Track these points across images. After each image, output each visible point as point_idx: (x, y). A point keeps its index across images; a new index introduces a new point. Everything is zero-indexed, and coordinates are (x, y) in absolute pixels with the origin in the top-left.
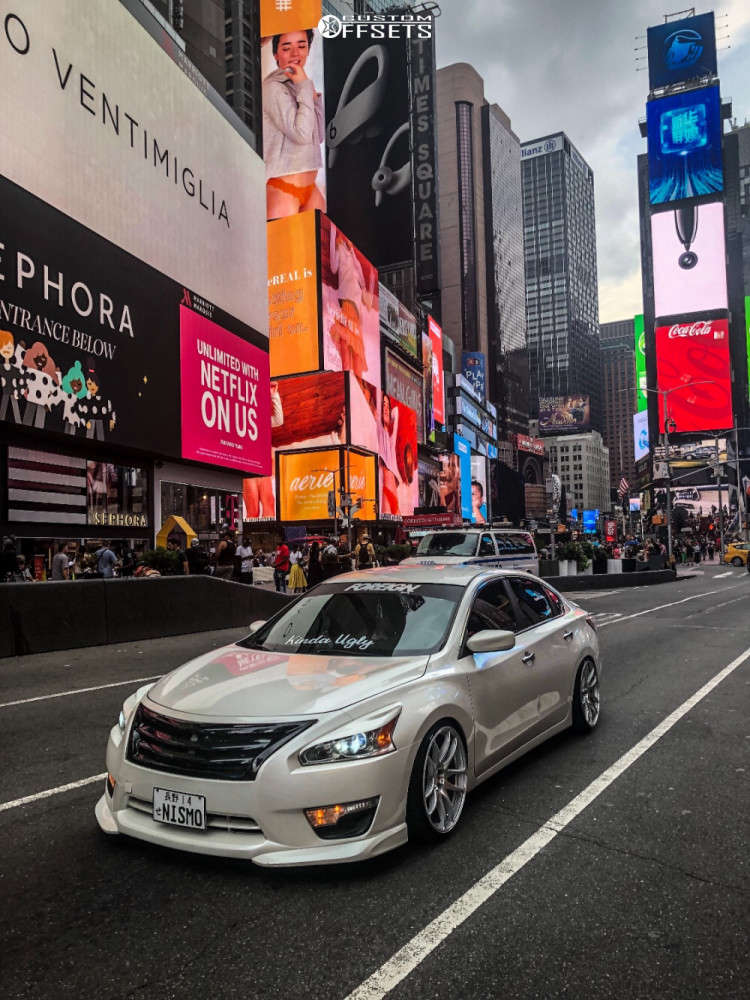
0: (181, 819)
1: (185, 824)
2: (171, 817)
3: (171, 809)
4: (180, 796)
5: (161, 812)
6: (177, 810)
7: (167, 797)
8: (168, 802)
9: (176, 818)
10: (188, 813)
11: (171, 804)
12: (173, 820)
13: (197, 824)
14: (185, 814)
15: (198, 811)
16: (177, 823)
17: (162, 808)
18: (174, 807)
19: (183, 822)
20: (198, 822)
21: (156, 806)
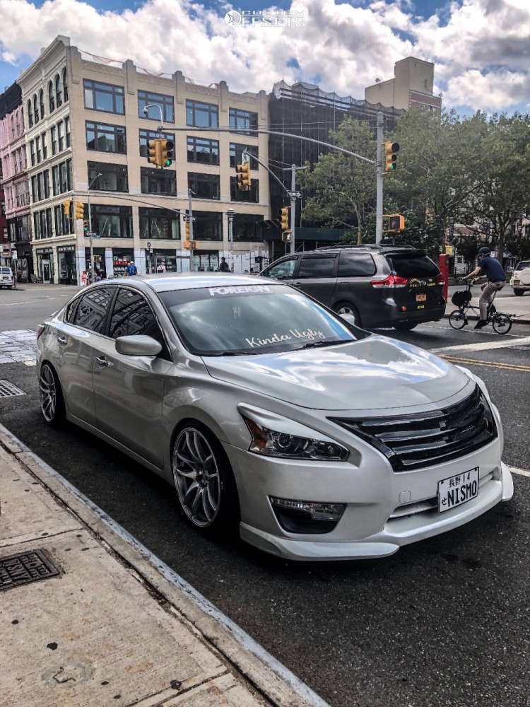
0: (463, 497)
1: (465, 500)
2: (455, 499)
4: (462, 476)
7: (450, 483)
8: (453, 488)
12: (458, 501)
13: (473, 494)
15: (475, 481)
16: (461, 502)
17: (447, 497)
18: (457, 490)
21: (441, 498)
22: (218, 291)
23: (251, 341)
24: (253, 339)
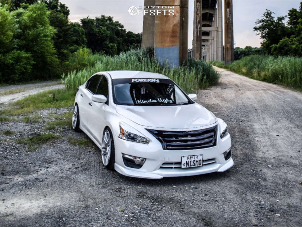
0: (194, 165)
1: (195, 166)
2: (190, 165)
3: (190, 162)
4: (193, 157)
5: (185, 165)
6: (192, 162)
7: (188, 158)
8: (188, 160)
9: (192, 165)
10: (196, 162)
11: (189, 160)
12: (191, 166)
13: (200, 165)
14: (195, 162)
15: (200, 160)
16: (192, 166)
17: (185, 163)
18: (191, 161)
19: (194, 166)
20: (200, 164)
21: (183, 163)
22: (136, 80)
23: (139, 101)
24: (141, 100)
